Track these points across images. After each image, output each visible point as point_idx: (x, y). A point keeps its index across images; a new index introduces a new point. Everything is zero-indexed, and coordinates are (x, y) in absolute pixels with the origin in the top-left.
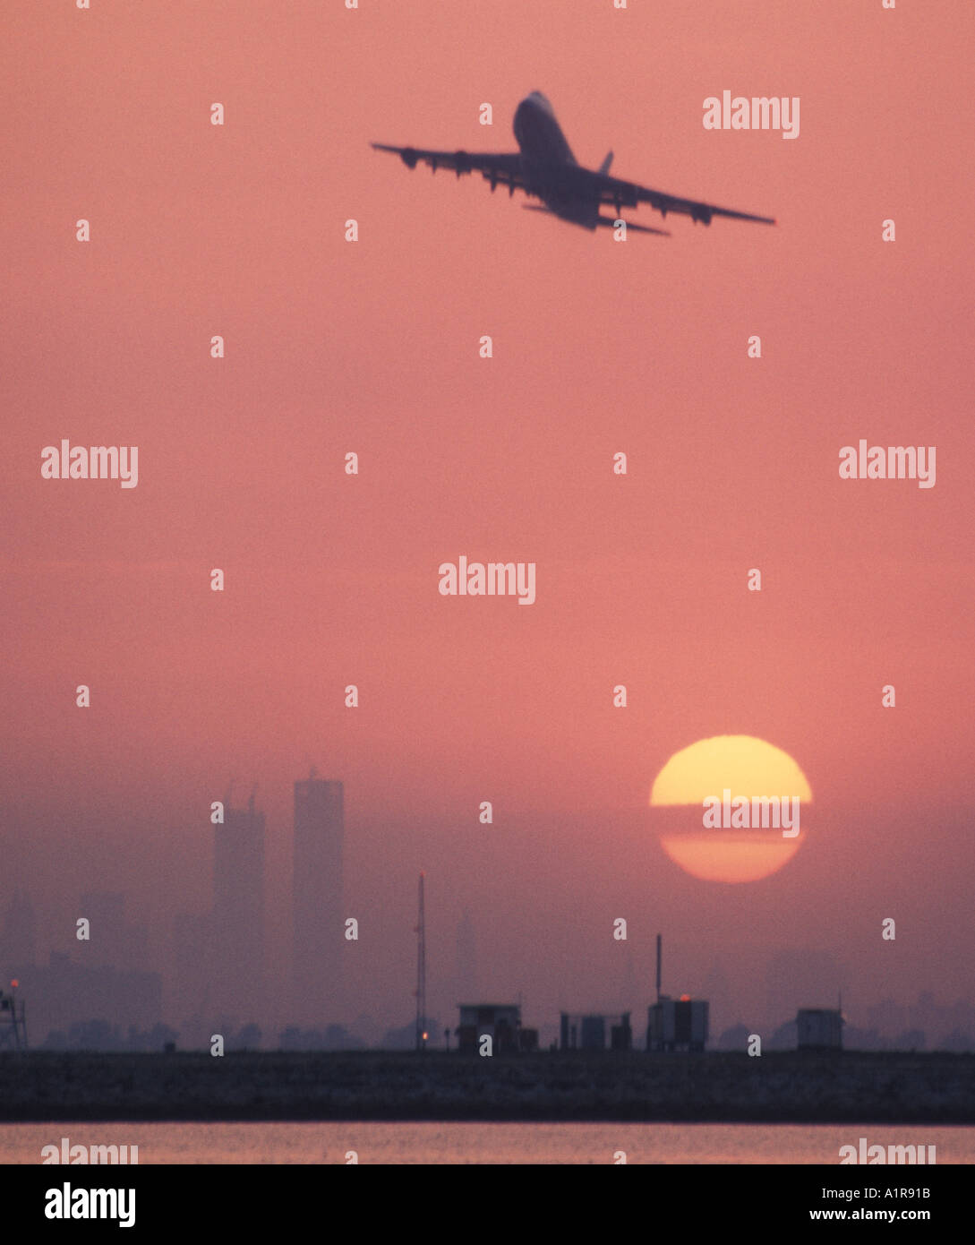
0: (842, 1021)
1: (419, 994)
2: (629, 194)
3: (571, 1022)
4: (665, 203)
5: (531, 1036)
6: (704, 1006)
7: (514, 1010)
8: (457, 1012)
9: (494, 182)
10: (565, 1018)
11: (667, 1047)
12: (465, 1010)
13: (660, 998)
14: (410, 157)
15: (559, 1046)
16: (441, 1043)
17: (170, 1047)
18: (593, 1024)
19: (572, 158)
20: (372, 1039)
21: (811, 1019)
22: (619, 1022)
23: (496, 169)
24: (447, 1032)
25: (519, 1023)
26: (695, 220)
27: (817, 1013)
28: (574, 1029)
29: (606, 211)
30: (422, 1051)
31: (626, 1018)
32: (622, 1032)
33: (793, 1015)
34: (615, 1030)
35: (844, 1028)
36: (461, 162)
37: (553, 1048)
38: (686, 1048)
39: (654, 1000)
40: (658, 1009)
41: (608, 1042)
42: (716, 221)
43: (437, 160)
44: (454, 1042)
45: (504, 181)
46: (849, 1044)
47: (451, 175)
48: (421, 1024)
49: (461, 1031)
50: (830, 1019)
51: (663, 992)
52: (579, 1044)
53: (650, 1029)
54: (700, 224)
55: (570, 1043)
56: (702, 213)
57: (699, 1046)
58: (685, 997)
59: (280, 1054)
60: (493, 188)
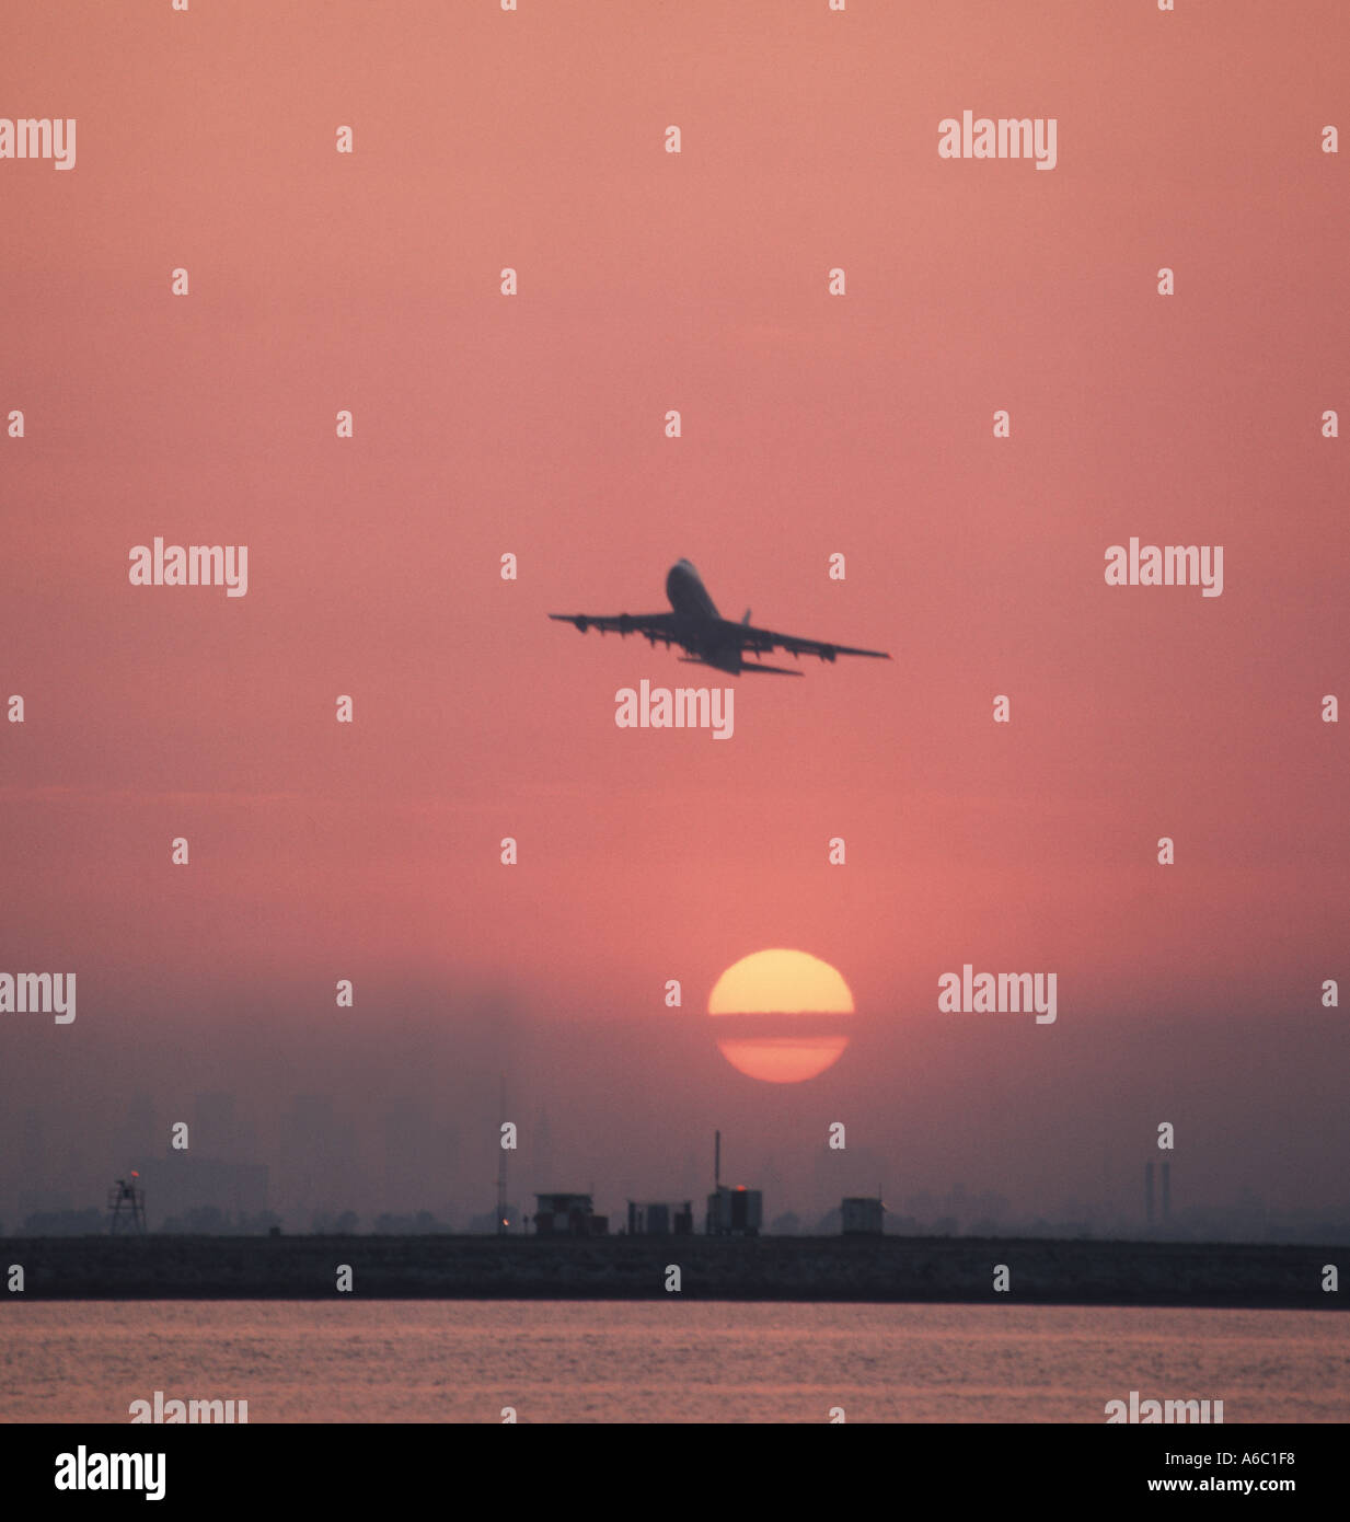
0: (883, 1209)
1: (501, 1184)
2: (766, 641)
3: (638, 1209)
4: (796, 646)
5: (602, 1222)
6: (758, 1195)
7: (586, 1199)
8: (535, 1201)
9: (652, 637)
10: (632, 1206)
11: (724, 1233)
12: (542, 1198)
13: (719, 1187)
14: (582, 622)
15: (627, 1231)
16: (520, 1229)
17: (275, 1232)
18: (658, 1212)
19: (716, 612)
20: (459, 1225)
21: (852, 1206)
22: (681, 1210)
23: (653, 627)
24: (526, 1220)
25: (591, 1210)
26: (822, 658)
27: (861, 1202)
28: (641, 1215)
29: (749, 657)
30: (503, 1235)
31: (688, 1206)
32: (685, 1218)
33: (838, 1203)
34: (678, 1217)
35: (885, 1215)
36: (625, 624)
37: (622, 1234)
38: (742, 1233)
39: (712, 1189)
40: (716, 1199)
41: (671, 1227)
42: (841, 658)
43: (604, 624)
44: (532, 1228)
45: (661, 638)
46: (888, 1230)
47: (618, 636)
48: (502, 1213)
49: (539, 1218)
50: (873, 1207)
51: (723, 1183)
52: (645, 1228)
53: (709, 1216)
54: (827, 662)
55: (637, 1229)
56: (828, 652)
57: (753, 1232)
58: (740, 1188)
59: (375, 1238)
60: (653, 643)
